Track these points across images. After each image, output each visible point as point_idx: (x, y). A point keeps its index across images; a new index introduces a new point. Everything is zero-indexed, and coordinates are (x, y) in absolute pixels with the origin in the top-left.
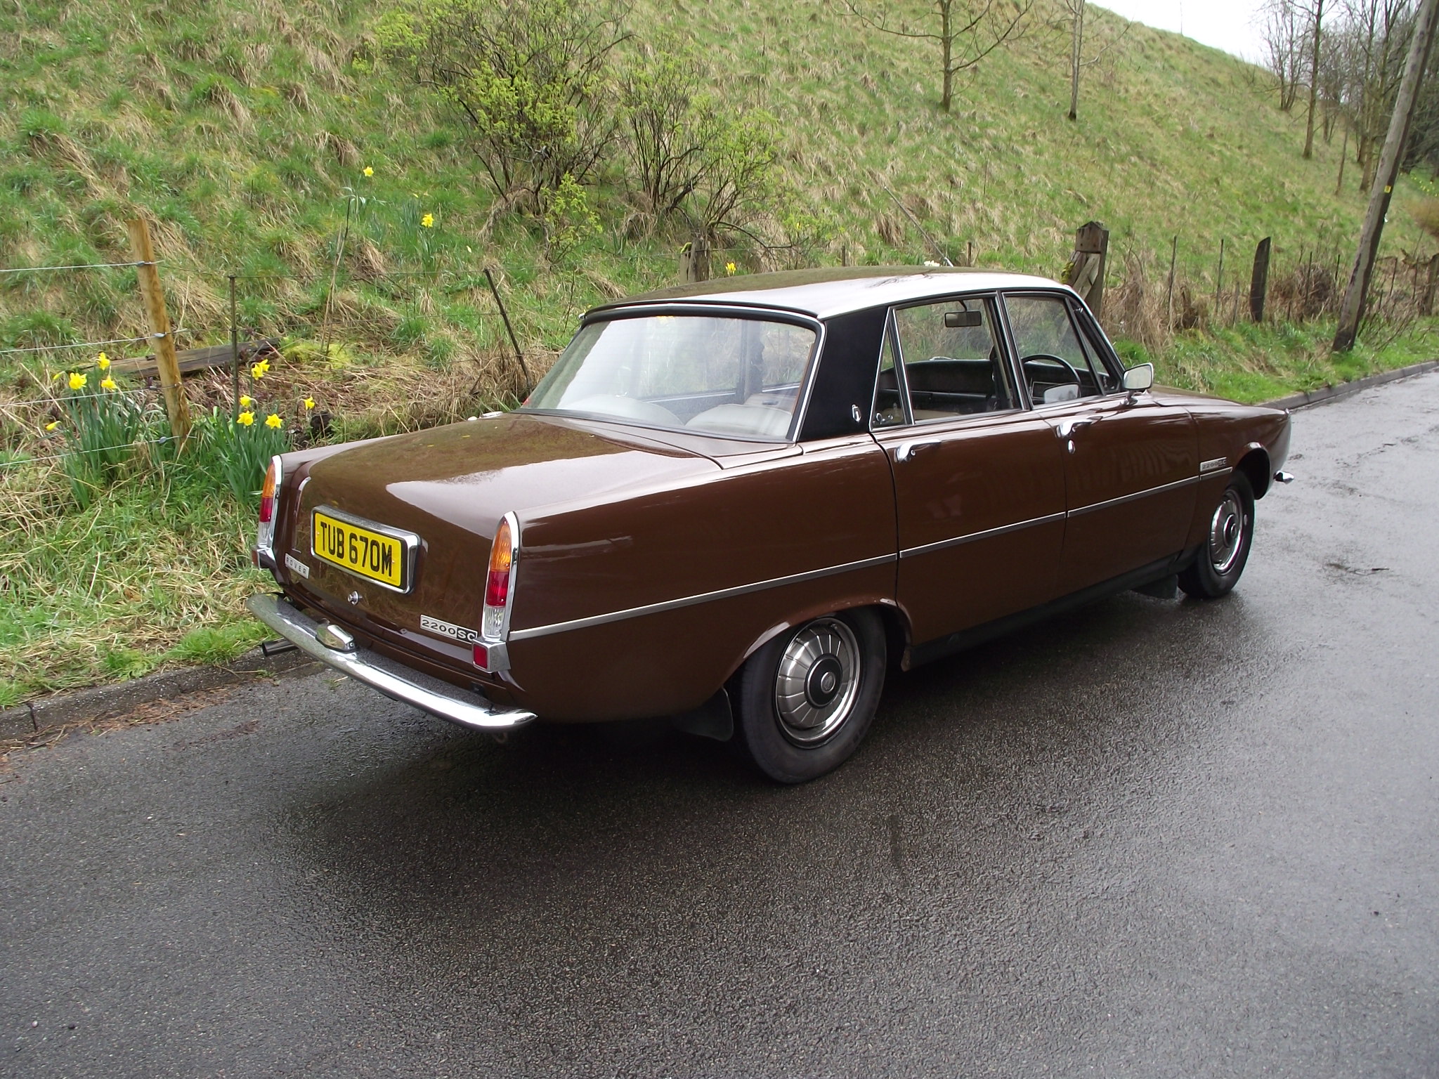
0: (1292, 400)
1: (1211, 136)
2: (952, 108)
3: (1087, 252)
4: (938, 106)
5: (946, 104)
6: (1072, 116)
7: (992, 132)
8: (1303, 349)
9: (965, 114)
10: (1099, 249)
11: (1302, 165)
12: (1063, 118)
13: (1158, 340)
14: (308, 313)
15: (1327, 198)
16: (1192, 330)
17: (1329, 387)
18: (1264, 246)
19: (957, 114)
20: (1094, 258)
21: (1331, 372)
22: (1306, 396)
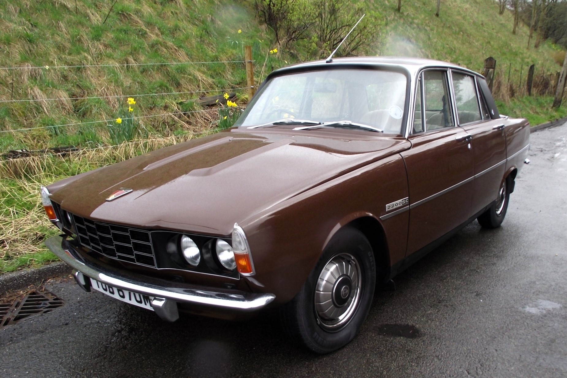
0: (548, 124)
1: (482, 24)
2: (401, 11)
3: (488, 68)
4: (396, 10)
5: (399, 9)
6: (437, 15)
7: (416, 21)
8: (544, 107)
9: (405, 14)
10: (493, 67)
11: (513, 37)
12: (434, 16)
13: (507, 101)
14: (238, 84)
15: (525, 51)
16: (513, 98)
17: (557, 120)
18: (532, 68)
19: (402, 13)
20: (491, 70)
21: (556, 114)
22: (552, 123)
